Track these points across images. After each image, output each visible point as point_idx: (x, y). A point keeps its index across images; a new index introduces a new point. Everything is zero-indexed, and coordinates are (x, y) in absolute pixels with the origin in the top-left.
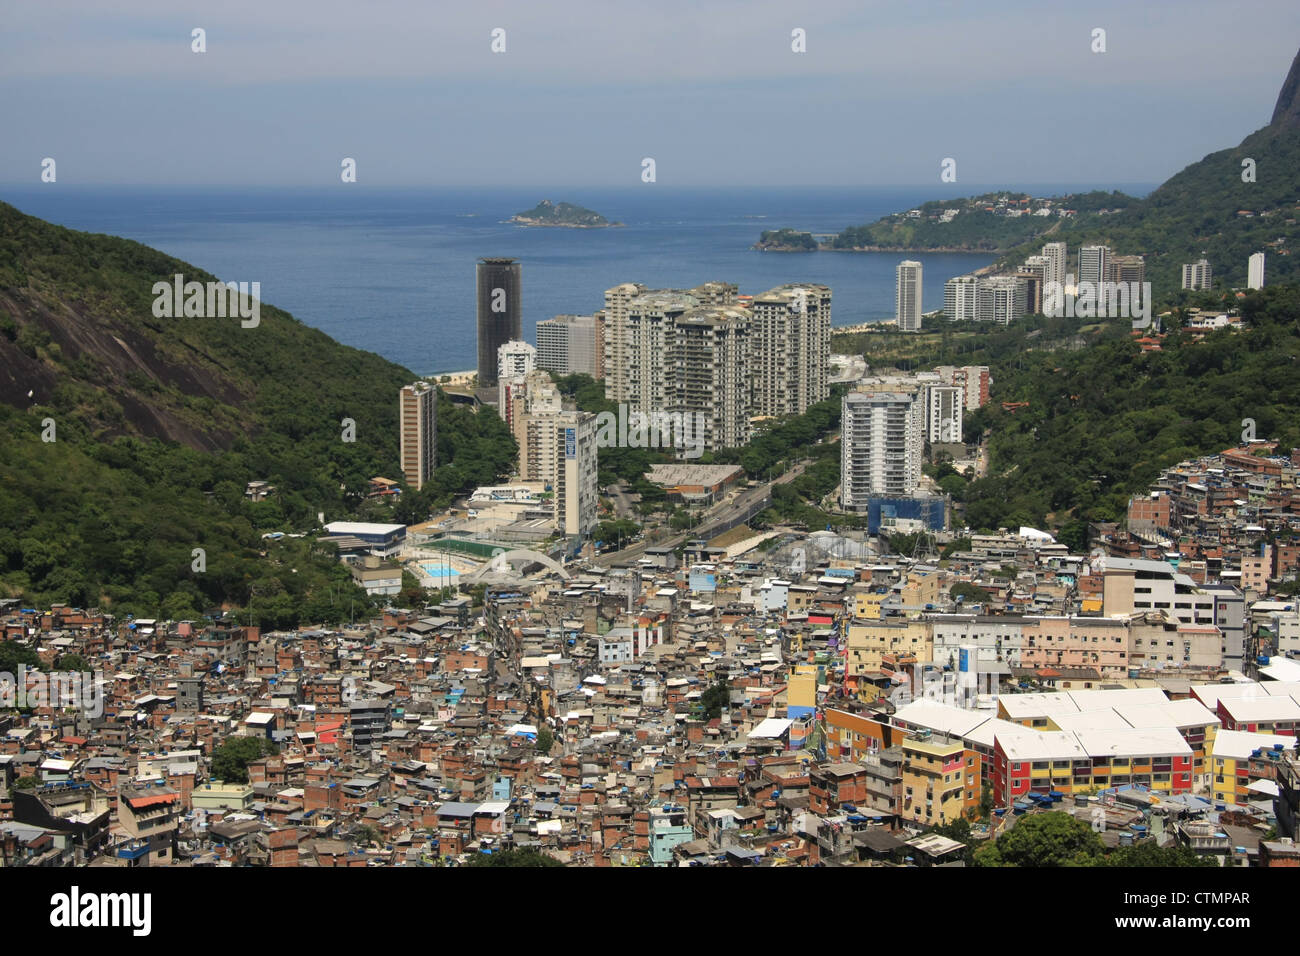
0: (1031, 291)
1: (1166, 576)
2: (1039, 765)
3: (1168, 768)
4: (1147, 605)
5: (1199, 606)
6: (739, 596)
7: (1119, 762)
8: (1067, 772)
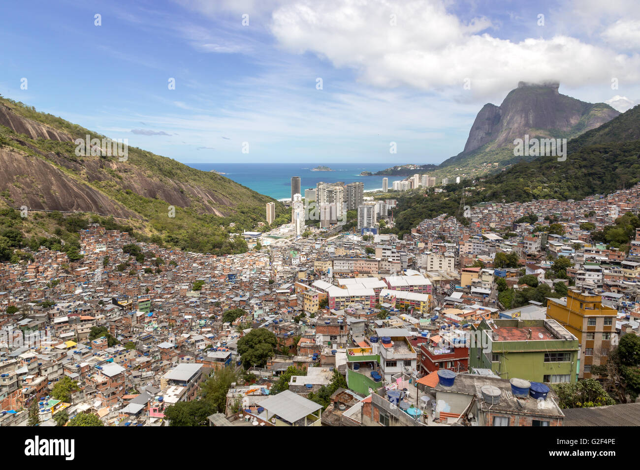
0: (411, 183)
1: (390, 250)
2: (337, 298)
3: (369, 299)
4: (385, 256)
5: (397, 257)
6: (325, 249)
7: (357, 297)
8: (344, 300)
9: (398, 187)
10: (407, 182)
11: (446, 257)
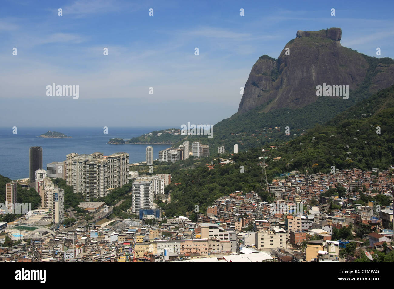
0: (181, 153)
1: (217, 228)
4: (212, 235)
5: (225, 235)
6: (104, 238)
9: (165, 159)
10: (174, 152)
11: (278, 232)
